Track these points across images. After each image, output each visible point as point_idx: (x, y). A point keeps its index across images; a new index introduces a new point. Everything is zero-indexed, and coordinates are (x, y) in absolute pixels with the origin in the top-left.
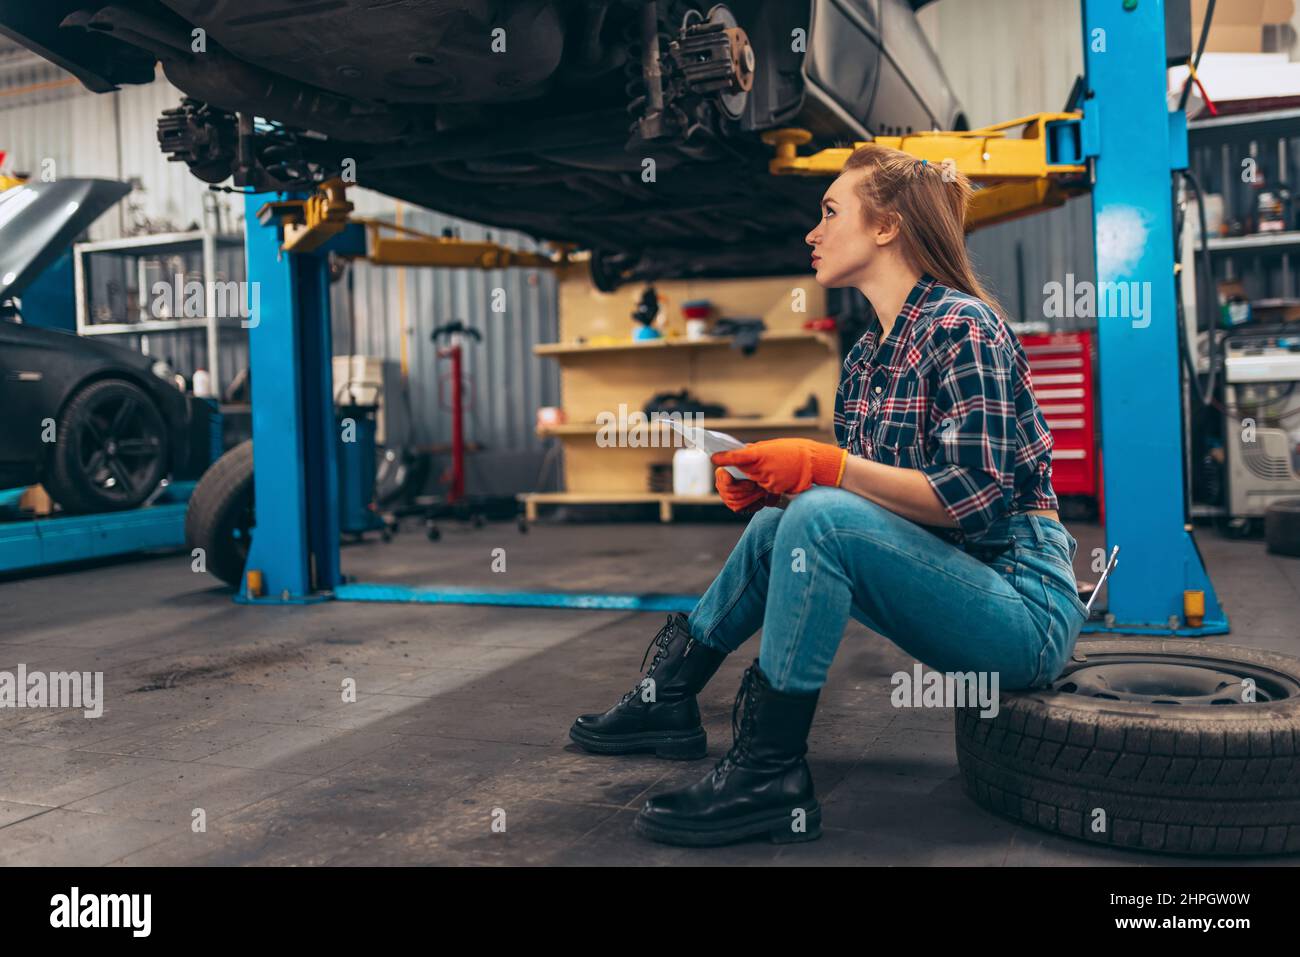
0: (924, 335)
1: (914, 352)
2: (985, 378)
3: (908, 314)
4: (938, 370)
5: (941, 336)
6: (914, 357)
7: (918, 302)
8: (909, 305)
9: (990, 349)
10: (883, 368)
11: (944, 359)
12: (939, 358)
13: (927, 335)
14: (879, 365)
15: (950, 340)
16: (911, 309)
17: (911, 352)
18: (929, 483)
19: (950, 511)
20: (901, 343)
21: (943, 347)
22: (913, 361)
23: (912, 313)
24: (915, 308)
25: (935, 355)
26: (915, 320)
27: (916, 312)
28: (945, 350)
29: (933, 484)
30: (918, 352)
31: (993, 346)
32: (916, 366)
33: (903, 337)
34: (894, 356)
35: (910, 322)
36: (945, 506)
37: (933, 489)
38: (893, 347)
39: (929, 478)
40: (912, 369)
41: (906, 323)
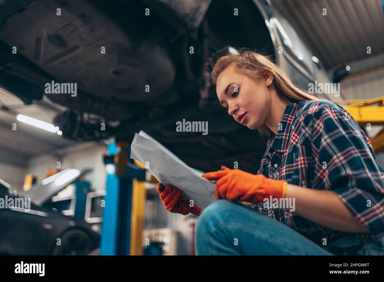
0: (298, 124)
1: (294, 136)
2: (350, 138)
3: (287, 120)
4: (310, 139)
5: (308, 119)
6: (294, 138)
7: (291, 113)
8: (287, 115)
9: (346, 121)
10: (277, 152)
11: (312, 132)
12: (309, 132)
13: (301, 123)
14: (274, 151)
15: (314, 119)
16: (288, 117)
17: (292, 136)
18: (341, 199)
19: (359, 219)
20: (286, 136)
21: (310, 125)
22: (294, 141)
23: (289, 119)
24: (290, 116)
25: (306, 131)
26: (292, 123)
27: (291, 118)
28: (312, 126)
29: (344, 200)
30: (296, 135)
31: (346, 119)
32: (297, 143)
33: (287, 132)
34: (283, 145)
35: (289, 124)
36: (355, 215)
37: (345, 204)
38: (282, 139)
39: (340, 196)
40: (294, 145)
41: (287, 125)
